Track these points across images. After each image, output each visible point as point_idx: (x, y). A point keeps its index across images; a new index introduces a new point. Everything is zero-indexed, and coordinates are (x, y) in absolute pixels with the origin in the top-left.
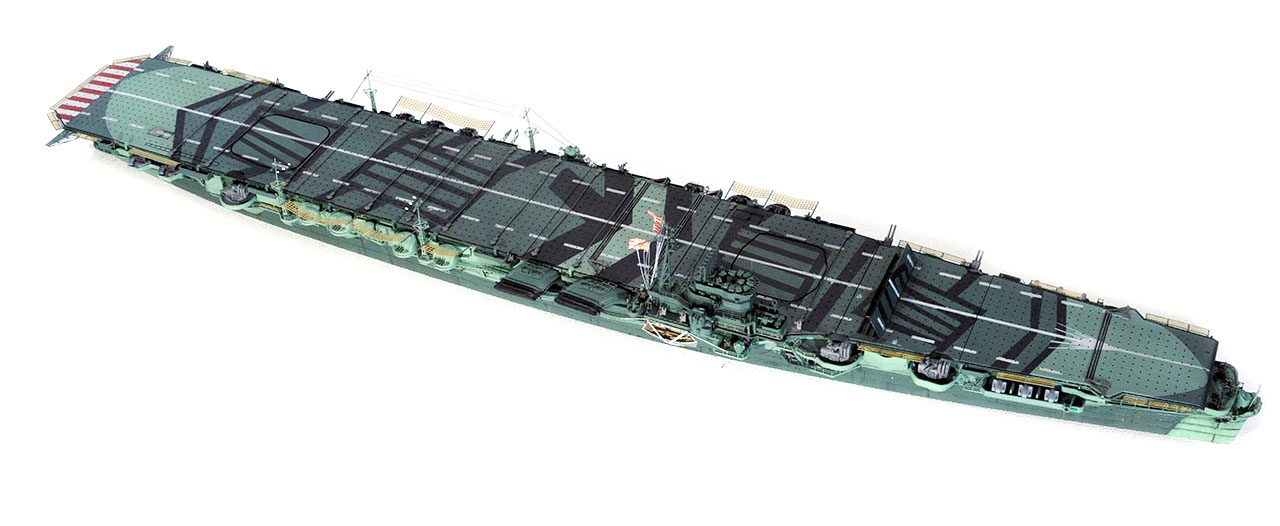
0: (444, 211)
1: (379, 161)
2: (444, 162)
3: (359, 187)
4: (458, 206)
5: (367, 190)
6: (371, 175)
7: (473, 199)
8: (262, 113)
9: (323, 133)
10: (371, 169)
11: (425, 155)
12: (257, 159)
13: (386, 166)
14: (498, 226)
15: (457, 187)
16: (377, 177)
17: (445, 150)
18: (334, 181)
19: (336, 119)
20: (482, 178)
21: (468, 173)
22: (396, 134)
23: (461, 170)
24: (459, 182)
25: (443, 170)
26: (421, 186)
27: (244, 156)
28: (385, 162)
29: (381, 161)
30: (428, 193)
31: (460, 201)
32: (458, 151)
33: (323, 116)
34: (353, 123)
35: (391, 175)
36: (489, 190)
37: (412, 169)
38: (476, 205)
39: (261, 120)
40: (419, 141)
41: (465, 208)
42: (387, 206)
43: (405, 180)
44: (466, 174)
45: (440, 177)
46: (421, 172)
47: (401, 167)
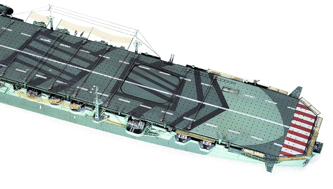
0: (41, 39)
1: (85, 70)
2: (45, 68)
3: (92, 53)
4: (33, 41)
5: (88, 52)
6: (88, 61)
7: (26, 45)
8: (171, 105)
9: (125, 89)
10: (88, 64)
11: (57, 73)
12: (160, 72)
13: (79, 66)
14: (10, 30)
15: (35, 53)
16: (84, 60)
17: (46, 76)
18: (109, 58)
19: (120, 99)
20: (21, 58)
21: (29, 61)
22: (78, 87)
23: (35, 63)
24: (34, 55)
25: (45, 63)
26: (57, 53)
27: (169, 75)
28: (81, 69)
29: (83, 69)
30: (52, 50)
31: (32, 44)
32: (37, 75)
33: (129, 102)
34: (108, 96)
35: (75, 60)
36: (16, 50)
37: (64, 64)
38: (24, 42)
39: (170, 100)
40: (62, 82)
41: (29, 41)
42: (74, 43)
43: (67, 57)
44: (31, 60)
45: (46, 59)
46: (58, 62)
47: (70, 65)
